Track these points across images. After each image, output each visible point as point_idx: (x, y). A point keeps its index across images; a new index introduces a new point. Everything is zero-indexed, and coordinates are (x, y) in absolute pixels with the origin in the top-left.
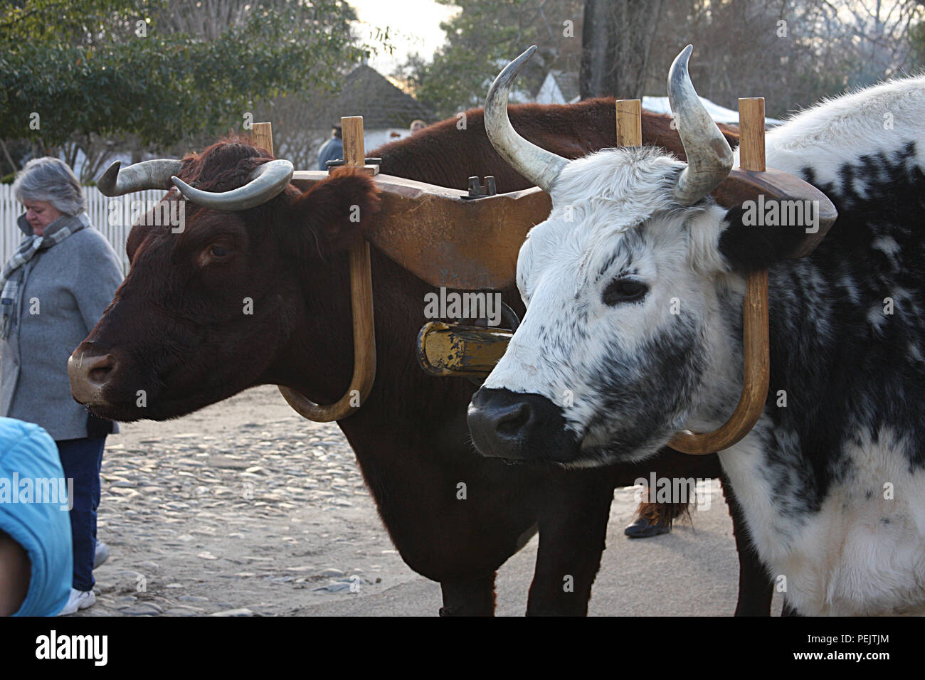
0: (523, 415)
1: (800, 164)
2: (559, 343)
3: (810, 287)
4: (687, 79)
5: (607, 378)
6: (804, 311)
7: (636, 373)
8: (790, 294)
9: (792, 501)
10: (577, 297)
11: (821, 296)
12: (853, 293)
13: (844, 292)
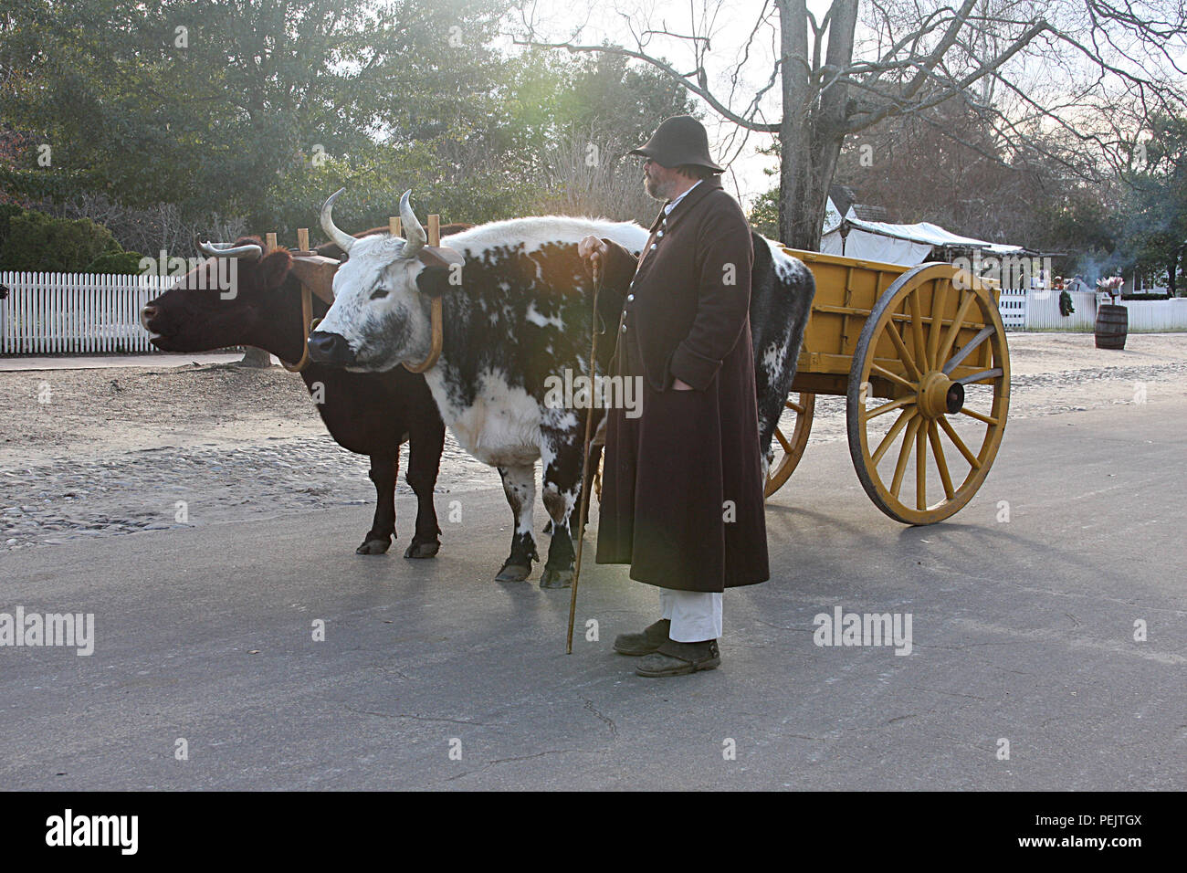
0: (332, 342)
1: (464, 248)
2: (348, 314)
3: (462, 302)
4: (408, 203)
5: (368, 330)
6: (457, 311)
7: (380, 329)
8: (451, 303)
9: (457, 400)
10: (358, 295)
11: (467, 306)
12: (484, 306)
13: (479, 305)
